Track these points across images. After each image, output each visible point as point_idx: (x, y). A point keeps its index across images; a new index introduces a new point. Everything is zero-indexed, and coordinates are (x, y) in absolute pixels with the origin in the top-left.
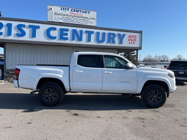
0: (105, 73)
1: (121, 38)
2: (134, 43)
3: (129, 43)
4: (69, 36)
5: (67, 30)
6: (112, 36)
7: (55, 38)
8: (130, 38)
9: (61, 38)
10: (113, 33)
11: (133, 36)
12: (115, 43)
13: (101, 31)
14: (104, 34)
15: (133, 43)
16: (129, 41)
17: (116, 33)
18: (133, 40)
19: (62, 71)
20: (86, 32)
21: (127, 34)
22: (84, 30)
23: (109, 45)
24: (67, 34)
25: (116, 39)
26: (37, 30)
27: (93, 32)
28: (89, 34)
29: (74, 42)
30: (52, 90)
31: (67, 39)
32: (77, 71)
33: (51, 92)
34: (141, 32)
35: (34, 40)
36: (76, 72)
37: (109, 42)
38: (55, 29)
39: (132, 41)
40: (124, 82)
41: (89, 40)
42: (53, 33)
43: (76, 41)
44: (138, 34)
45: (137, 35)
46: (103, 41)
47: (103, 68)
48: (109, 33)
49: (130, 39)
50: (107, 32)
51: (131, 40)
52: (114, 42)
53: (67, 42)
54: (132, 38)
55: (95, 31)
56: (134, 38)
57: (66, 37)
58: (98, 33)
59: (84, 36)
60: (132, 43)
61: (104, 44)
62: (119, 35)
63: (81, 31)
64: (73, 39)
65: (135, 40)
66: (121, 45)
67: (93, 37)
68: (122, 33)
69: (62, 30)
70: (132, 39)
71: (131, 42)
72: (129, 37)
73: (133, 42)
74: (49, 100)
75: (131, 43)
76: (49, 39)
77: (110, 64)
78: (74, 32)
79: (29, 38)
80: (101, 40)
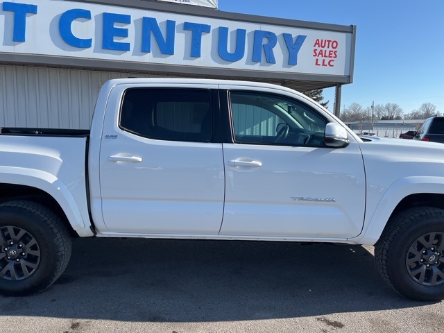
0: (234, 165)
1: (293, 47)
2: (331, 63)
3: (317, 64)
4: (133, 36)
5: (126, 19)
6: (265, 41)
7: (86, 44)
8: (319, 49)
9: (108, 44)
10: (269, 33)
11: (329, 41)
12: (274, 62)
13: (233, 26)
14: (240, 34)
15: (326, 63)
16: (316, 57)
17: (278, 31)
18: (327, 54)
19: (55, 156)
20: (187, 26)
21: (312, 36)
22: (180, 19)
23: (257, 67)
24: (124, 33)
25: (278, 52)
26: (29, 20)
27: (206, 29)
28: (196, 32)
29: (149, 58)
30: (16, 232)
31: (125, 47)
32: (118, 156)
33: (16, 242)
34: (351, 30)
35: (20, 48)
36: (115, 160)
37: (255, 58)
38: (86, 15)
39: (325, 56)
40: (309, 200)
41: (195, 51)
42: (79, 29)
43: (155, 56)
44: (344, 35)
45: (341, 38)
46: (238, 55)
47: (226, 146)
48: (256, 33)
49: (318, 52)
50: (250, 28)
51: (321, 53)
52: (271, 60)
53: (126, 57)
54: (326, 48)
55: (215, 24)
56: (331, 49)
57: (124, 41)
58: (223, 32)
59: (181, 40)
60: (323, 65)
61: (241, 65)
62: (286, 37)
63: (170, 25)
64: (145, 49)
65: (333, 55)
66: (293, 70)
67: (207, 41)
68: (295, 32)
69: (108, 19)
70: (323, 49)
71: (321, 59)
72: (316, 44)
73: (327, 60)
74: (8, 271)
75: (320, 62)
76: (68, 46)
77: (258, 125)
78: (148, 24)
79: (5, 44)
80: (233, 52)
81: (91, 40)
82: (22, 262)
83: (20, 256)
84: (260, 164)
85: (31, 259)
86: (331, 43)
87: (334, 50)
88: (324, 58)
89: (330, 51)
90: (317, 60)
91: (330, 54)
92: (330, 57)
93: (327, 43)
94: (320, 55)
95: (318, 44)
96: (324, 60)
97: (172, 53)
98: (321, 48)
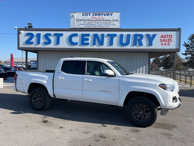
1: (151, 39)
2: (169, 44)
3: (162, 45)
4: (90, 41)
5: (88, 35)
6: (138, 38)
7: (76, 44)
8: (163, 39)
9: (83, 43)
10: (140, 34)
11: (168, 35)
12: (142, 45)
13: (125, 34)
14: (128, 36)
15: (167, 44)
16: (162, 42)
17: (144, 33)
18: (167, 40)
20: (108, 35)
21: (159, 34)
22: (106, 33)
23: (135, 47)
24: (88, 40)
25: (144, 41)
26: (61, 38)
27: (115, 35)
28: (112, 37)
29: (95, 47)
30: (39, 95)
31: (88, 44)
33: (39, 97)
34: (179, 30)
35: (58, 46)
37: (135, 44)
38: (76, 35)
39: (166, 41)
41: (111, 43)
42: (74, 40)
43: (97, 46)
44: (175, 32)
45: (174, 34)
46: (128, 43)
48: (135, 35)
49: (162, 40)
50: (132, 33)
51: (164, 40)
52: (141, 44)
53: (88, 47)
54: (166, 38)
55: (118, 33)
56: (169, 38)
57: (87, 42)
58: (122, 36)
59: (106, 40)
60: (165, 45)
61: (129, 47)
62: (148, 36)
63: (103, 36)
64: (94, 44)
65: (170, 41)
66: (151, 47)
67: (116, 40)
68: (151, 33)
69: (83, 36)
70: (165, 39)
71: (164, 43)
72: (161, 37)
74: (37, 104)
75: (164, 44)
76: (71, 45)
78: (96, 36)
79: (54, 45)
80: (125, 42)
81: (78, 42)
82: (40, 102)
83: (39, 101)
84: (91, 81)
85: (41, 101)
86: (169, 36)
87: (170, 39)
88: (165, 42)
89: (168, 39)
90: (162, 43)
91: (168, 40)
92: (168, 41)
93: (167, 36)
94: (164, 41)
95: (163, 37)
96: (165, 43)
97: (103, 45)
98: (164, 38)
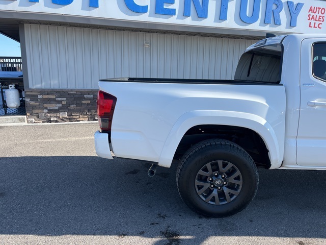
1: (294, 12)
2: (320, 26)
3: (310, 26)
4: (178, 5)
8: (312, 14)
9: (159, 10)
10: (278, 1)
11: (319, 8)
12: (280, 24)
15: (316, 26)
16: (310, 21)
18: (317, 19)
19: (262, 101)
23: (267, 28)
25: (284, 16)
29: (189, 21)
46: (254, 18)
49: (311, 17)
51: (313, 18)
54: (317, 14)
56: (320, 14)
60: (314, 27)
61: (256, 26)
62: (289, 4)
64: (186, 14)
65: (322, 20)
66: (293, 30)
70: (315, 15)
71: (313, 22)
72: (310, 10)
73: (317, 23)
75: (312, 25)
79: (83, 9)
81: (147, 6)
86: (320, 10)
87: (322, 15)
88: (315, 22)
89: (320, 16)
90: (310, 23)
91: (319, 18)
92: (319, 21)
93: (318, 9)
94: (313, 19)
95: (312, 10)
96: (315, 23)
98: (313, 14)
